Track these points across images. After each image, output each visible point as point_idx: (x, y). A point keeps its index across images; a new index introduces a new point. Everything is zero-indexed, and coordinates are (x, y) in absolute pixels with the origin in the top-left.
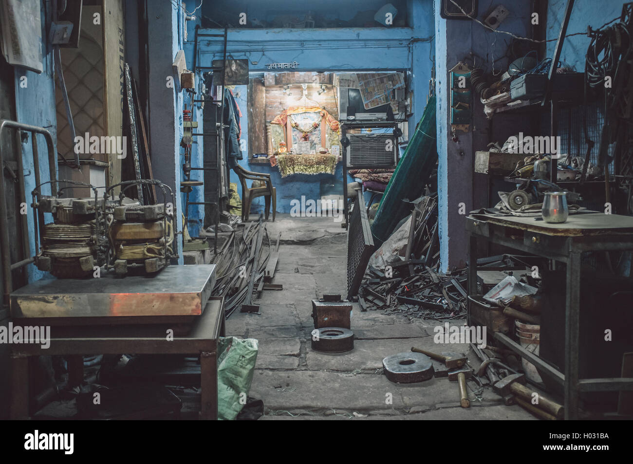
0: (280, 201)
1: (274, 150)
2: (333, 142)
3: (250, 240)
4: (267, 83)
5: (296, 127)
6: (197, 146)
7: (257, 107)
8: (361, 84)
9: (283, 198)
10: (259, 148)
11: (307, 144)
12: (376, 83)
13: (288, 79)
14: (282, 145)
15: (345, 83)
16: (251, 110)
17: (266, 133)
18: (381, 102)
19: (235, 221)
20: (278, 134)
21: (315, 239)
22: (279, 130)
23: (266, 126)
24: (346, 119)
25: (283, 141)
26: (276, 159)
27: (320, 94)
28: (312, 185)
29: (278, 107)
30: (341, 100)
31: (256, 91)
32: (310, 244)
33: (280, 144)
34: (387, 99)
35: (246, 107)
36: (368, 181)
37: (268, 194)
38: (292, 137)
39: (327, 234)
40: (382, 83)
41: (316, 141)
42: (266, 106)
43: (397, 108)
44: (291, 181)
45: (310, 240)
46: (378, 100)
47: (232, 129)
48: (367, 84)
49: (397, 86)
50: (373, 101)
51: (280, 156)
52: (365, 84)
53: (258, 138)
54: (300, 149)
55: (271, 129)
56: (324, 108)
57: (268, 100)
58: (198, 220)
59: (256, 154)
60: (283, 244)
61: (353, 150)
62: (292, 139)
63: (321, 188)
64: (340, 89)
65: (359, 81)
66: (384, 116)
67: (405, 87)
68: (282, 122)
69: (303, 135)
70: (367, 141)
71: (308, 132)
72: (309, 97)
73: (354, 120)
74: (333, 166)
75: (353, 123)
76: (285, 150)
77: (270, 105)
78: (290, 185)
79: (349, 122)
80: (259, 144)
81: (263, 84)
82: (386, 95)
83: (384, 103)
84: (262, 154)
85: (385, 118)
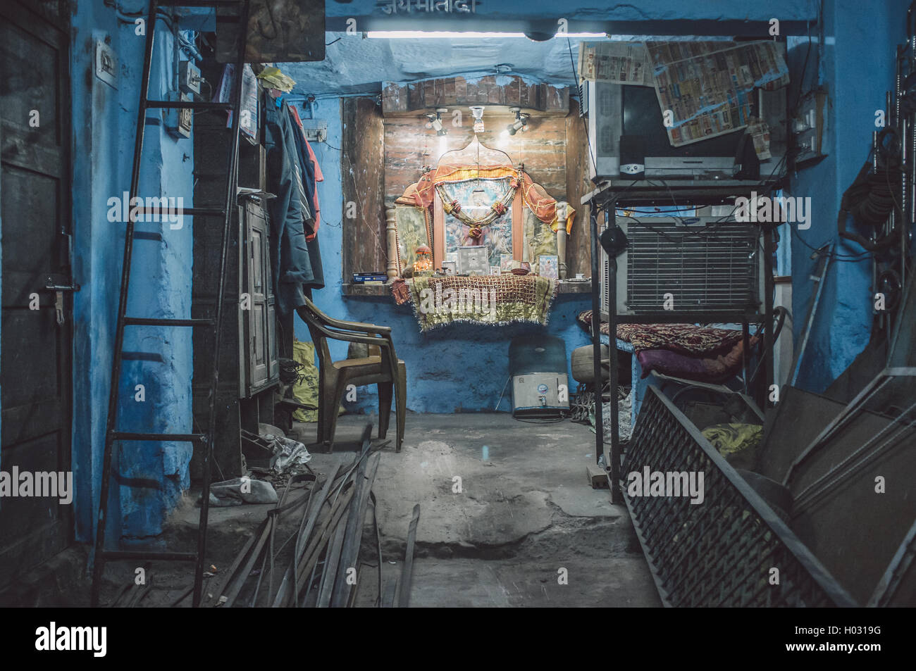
0: (415, 385)
1: (402, 266)
2: (542, 248)
3: (320, 547)
4: (388, 107)
5: (455, 211)
6: (160, 248)
7: (366, 164)
8: (661, 71)
9: (421, 378)
10: (368, 260)
11: (480, 251)
12: (703, 69)
13: (438, 96)
14: (420, 254)
15: (612, 68)
16: (351, 171)
17: (385, 224)
18: (717, 124)
19: (292, 458)
20: (411, 227)
21: (524, 538)
22: (416, 219)
23: (385, 209)
24: (614, 173)
25: (424, 246)
26: (407, 287)
27: (514, 132)
28: (490, 348)
29: (414, 164)
30: (602, 118)
31: (362, 127)
32: (507, 556)
33: (418, 252)
34: (735, 116)
35: (339, 164)
36: (651, 348)
37: (385, 378)
38: (445, 235)
39: (558, 517)
40: (721, 69)
41: (501, 245)
42: (385, 160)
43: (767, 143)
44: (442, 339)
45: (510, 543)
46: (711, 119)
47: (291, 209)
48: (677, 72)
49: (766, 79)
50: (695, 123)
51: (418, 280)
52: (671, 71)
53: (364, 237)
54: (465, 264)
55: (398, 215)
56: (523, 169)
57: (390, 148)
58: (160, 479)
59: (361, 275)
60: (424, 556)
61: (634, 266)
62: (445, 240)
63: (512, 355)
64: (598, 85)
65: (655, 62)
66: (726, 165)
67: (788, 81)
68: (421, 201)
69: (468, 230)
70: (678, 241)
71: (482, 226)
72: (488, 142)
73: (641, 176)
74: (544, 306)
75: (639, 184)
76: (426, 265)
77: (394, 159)
78: (438, 348)
79: (628, 183)
80: (367, 250)
81: (379, 111)
82: (733, 105)
83: (728, 127)
84: (374, 275)
85: (729, 172)
